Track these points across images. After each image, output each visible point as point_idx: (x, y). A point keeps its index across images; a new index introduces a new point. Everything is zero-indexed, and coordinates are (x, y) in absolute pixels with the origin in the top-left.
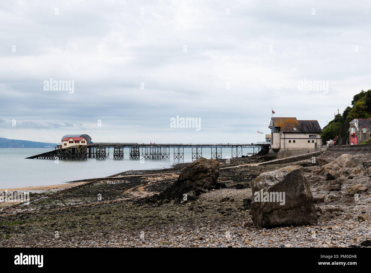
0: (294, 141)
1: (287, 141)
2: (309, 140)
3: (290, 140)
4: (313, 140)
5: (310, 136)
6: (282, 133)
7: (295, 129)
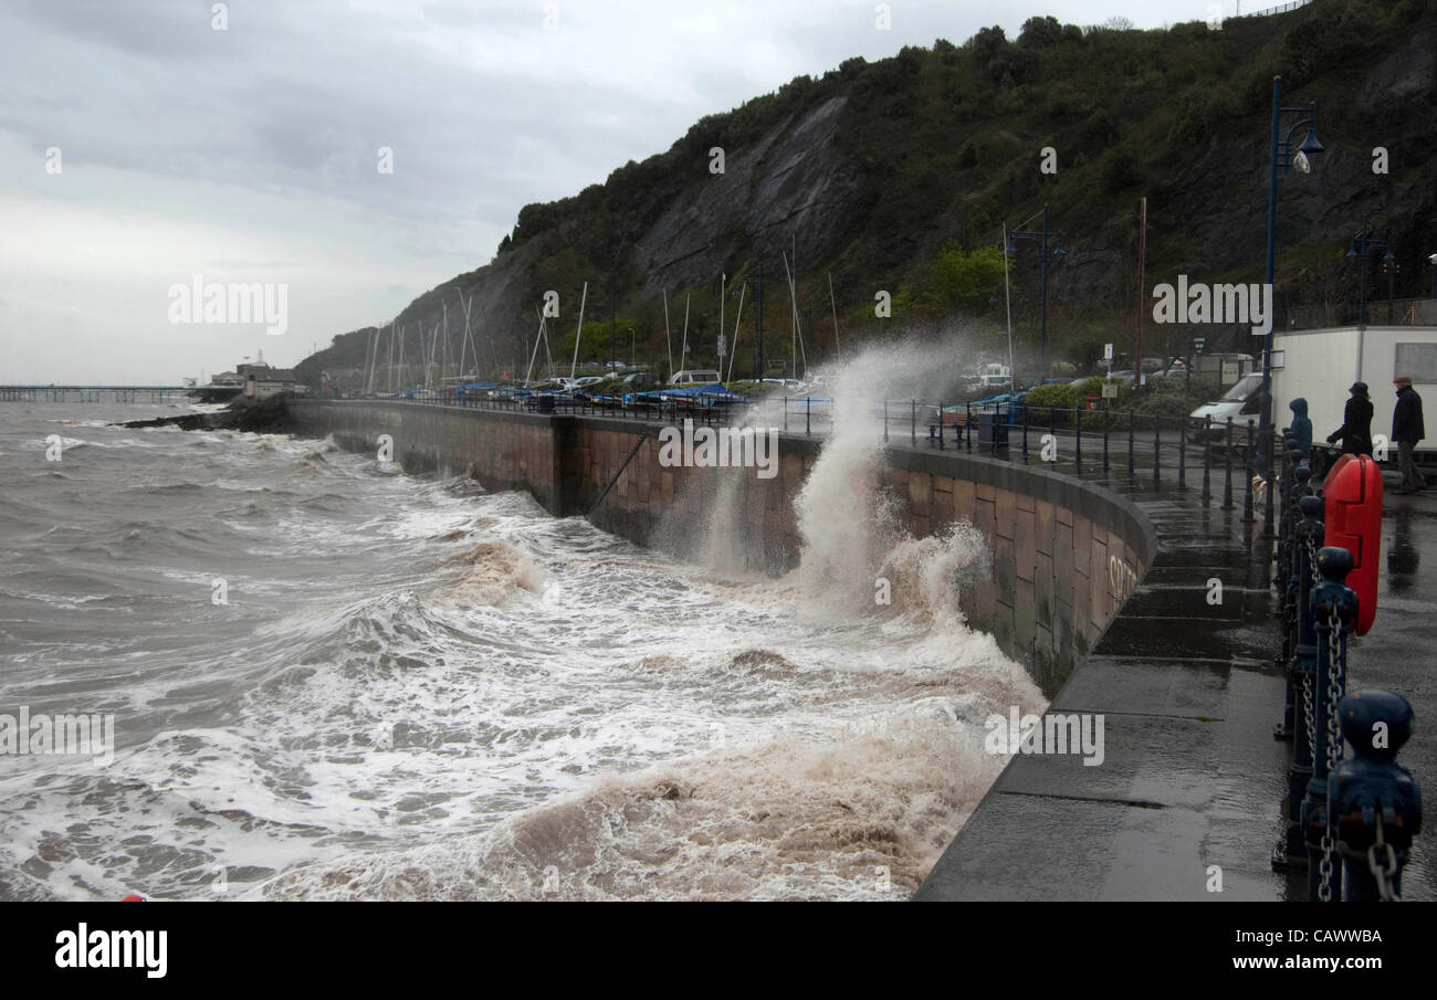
1: (262, 389)
2: (283, 388)
3: (264, 388)
5: (284, 384)
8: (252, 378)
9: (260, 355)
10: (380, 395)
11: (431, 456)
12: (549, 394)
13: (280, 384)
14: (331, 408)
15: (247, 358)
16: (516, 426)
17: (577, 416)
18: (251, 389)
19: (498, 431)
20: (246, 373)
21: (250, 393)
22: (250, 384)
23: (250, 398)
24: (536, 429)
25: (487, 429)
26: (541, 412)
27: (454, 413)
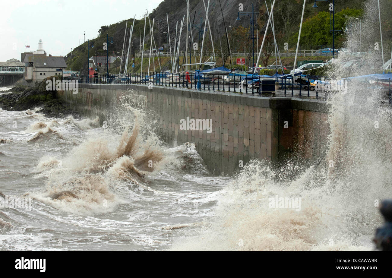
0: (44, 74)
1: (39, 73)
2: (56, 73)
3: (41, 73)
4: (59, 73)
5: (57, 69)
6: (35, 68)
7: (45, 64)
8: (31, 64)
9: (40, 44)
10: (133, 79)
11: (170, 133)
12: (274, 79)
13: (55, 70)
14: (92, 91)
15: (28, 47)
16: (241, 107)
17: (293, 99)
18: (30, 73)
19: (226, 112)
20: (27, 60)
21: (29, 77)
22: (30, 69)
23: (29, 81)
24: (258, 110)
25: (217, 109)
26: (263, 94)
27: (190, 95)
